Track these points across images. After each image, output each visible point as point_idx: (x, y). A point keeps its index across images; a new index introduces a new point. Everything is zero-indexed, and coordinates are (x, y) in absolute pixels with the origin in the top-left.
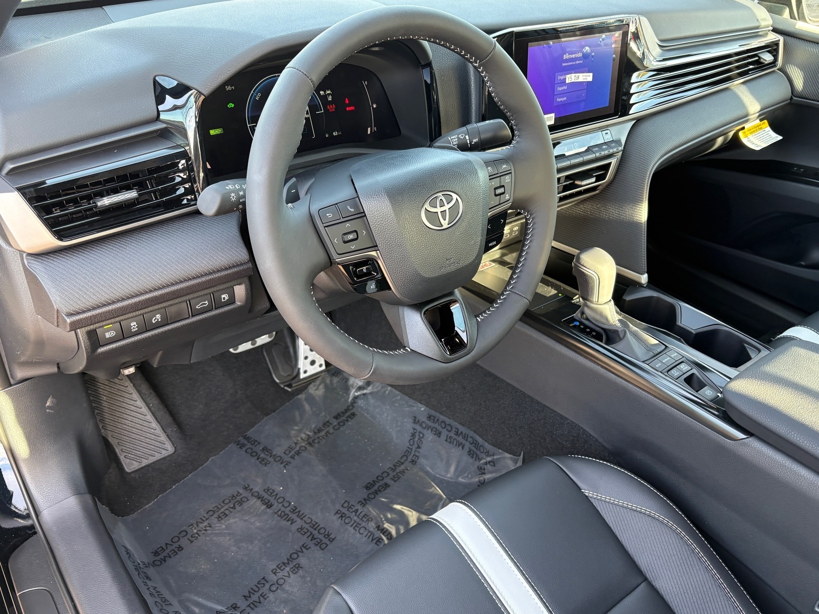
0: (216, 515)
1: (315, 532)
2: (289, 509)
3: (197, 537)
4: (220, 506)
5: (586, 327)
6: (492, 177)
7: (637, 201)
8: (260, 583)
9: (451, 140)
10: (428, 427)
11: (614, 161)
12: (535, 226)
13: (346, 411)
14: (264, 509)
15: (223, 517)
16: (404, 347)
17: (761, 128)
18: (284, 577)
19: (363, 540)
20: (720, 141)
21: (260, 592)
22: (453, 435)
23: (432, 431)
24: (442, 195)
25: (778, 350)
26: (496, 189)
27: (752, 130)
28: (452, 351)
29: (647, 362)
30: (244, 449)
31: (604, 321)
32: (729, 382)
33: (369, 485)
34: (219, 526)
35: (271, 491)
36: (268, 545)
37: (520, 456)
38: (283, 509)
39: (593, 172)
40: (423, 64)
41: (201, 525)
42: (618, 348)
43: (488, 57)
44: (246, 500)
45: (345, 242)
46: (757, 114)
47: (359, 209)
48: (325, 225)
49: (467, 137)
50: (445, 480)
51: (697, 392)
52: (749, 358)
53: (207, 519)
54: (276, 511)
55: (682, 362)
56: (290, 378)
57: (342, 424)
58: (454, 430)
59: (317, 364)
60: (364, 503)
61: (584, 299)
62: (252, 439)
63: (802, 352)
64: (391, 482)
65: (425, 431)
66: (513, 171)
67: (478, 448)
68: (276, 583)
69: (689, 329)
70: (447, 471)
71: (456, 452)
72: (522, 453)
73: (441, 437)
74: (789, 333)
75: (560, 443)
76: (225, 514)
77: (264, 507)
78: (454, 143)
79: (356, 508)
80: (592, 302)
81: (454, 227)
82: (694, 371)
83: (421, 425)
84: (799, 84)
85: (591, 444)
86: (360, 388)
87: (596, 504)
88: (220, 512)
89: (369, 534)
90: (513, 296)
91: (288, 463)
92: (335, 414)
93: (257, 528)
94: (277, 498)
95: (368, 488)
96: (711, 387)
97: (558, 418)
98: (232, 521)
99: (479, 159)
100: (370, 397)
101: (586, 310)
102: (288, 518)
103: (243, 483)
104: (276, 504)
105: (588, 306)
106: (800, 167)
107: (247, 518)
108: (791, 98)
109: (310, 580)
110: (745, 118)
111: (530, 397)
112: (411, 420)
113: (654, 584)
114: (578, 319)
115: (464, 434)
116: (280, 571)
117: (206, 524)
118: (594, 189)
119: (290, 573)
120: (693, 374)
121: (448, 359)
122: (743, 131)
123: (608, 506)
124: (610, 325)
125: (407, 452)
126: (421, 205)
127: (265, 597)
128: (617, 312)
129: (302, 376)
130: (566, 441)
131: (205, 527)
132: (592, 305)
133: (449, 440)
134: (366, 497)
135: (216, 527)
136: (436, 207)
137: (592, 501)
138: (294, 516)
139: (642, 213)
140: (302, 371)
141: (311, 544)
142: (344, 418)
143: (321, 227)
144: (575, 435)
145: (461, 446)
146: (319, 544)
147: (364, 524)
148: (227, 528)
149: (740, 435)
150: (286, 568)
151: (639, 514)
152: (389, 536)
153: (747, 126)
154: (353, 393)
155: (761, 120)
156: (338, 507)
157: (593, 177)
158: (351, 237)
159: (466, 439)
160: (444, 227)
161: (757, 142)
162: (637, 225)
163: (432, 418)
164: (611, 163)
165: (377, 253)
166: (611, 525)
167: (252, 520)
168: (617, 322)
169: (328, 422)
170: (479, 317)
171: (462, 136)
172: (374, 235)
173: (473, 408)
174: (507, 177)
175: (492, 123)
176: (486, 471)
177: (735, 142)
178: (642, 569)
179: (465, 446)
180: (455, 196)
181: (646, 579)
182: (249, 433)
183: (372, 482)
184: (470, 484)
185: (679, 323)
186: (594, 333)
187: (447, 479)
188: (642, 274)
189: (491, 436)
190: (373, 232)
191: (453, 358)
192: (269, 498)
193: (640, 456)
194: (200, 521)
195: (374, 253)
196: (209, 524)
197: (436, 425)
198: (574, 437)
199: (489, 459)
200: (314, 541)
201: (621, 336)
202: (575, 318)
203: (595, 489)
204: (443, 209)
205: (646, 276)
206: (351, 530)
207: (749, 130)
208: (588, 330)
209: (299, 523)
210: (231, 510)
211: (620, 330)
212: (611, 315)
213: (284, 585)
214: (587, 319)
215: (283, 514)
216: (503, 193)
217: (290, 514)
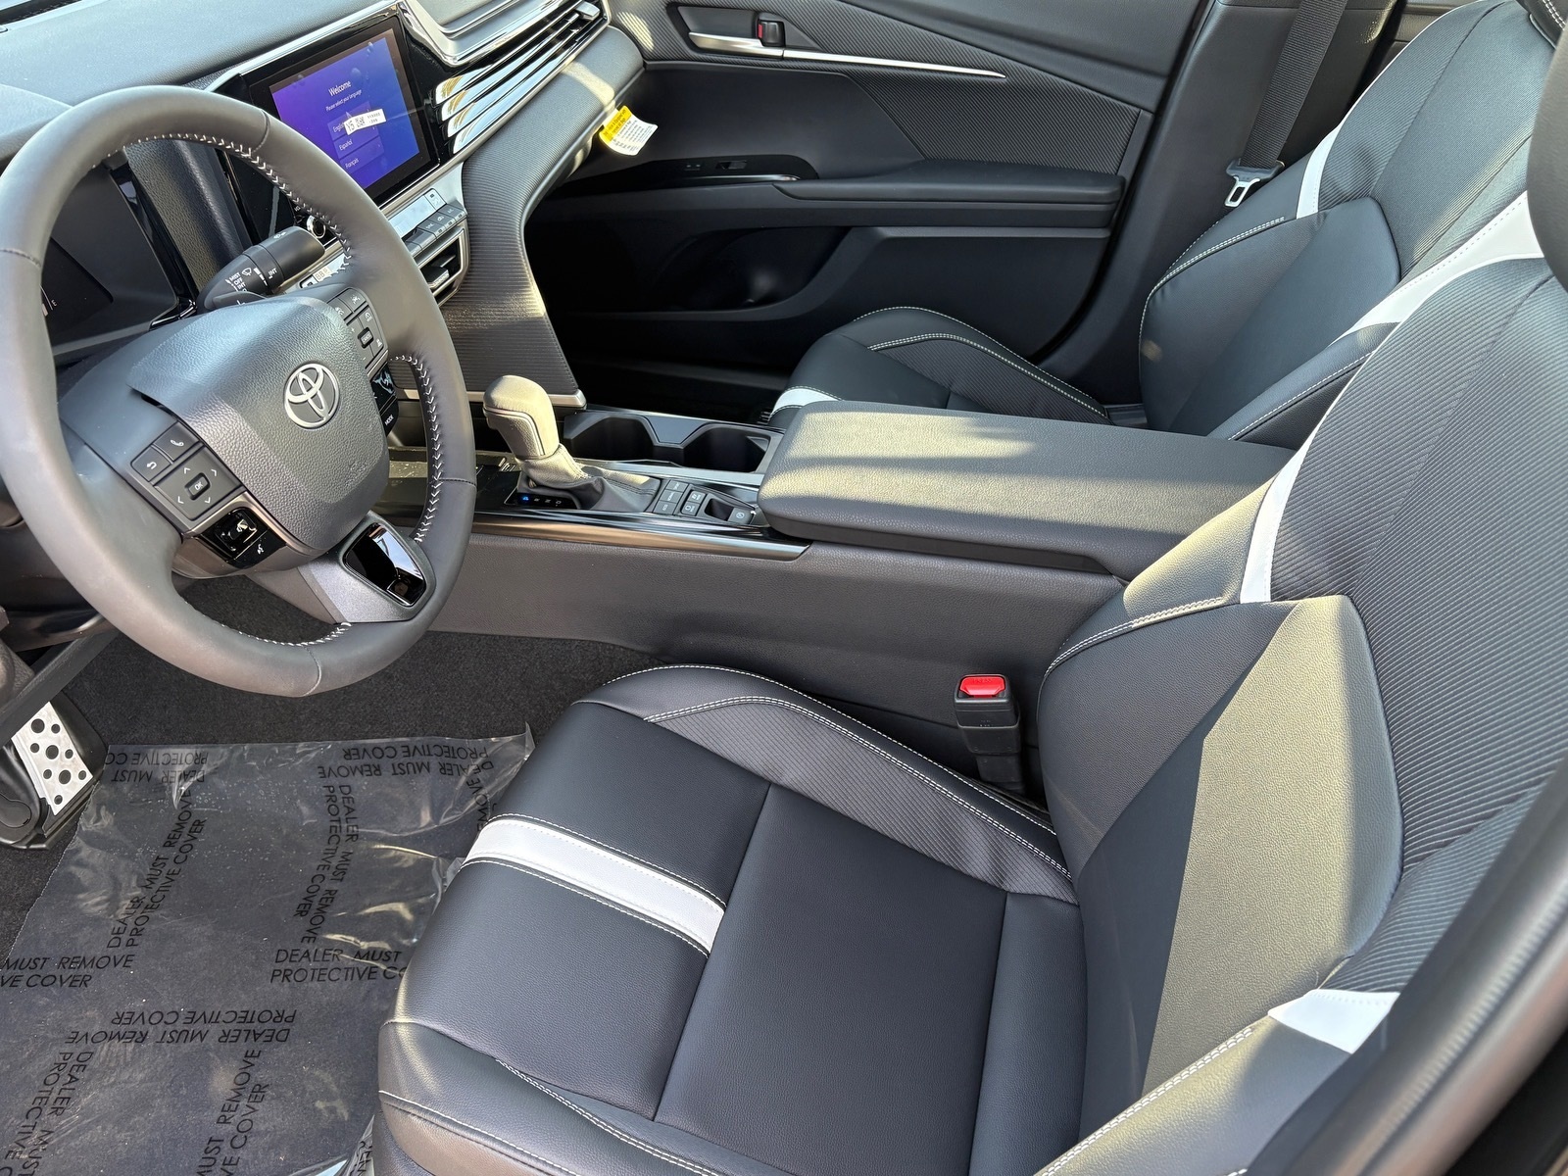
0: (47, 1110)
1: (256, 1026)
2: (181, 1021)
3: (38, 1163)
4: (44, 1094)
5: (543, 498)
6: (349, 320)
7: (519, 286)
8: (208, 1150)
9: (232, 282)
10: (352, 771)
11: (460, 235)
12: (432, 372)
13: (180, 825)
14: (134, 1049)
15: (64, 1105)
16: (338, 625)
17: (624, 120)
18: (246, 1117)
19: (345, 987)
20: (579, 157)
21: (220, 1162)
22: (402, 760)
23: (362, 773)
24: (303, 372)
25: (792, 426)
26: (360, 337)
27: (615, 127)
28: (411, 597)
29: (650, 509)
30: (23, 984)
31: (564, 478)
32: (758, 492)
33: (302, 908)
34: (68, 1122)
35: (126, 1016)
36: (184, 1091)
37: (524, 731)
38: (170, 1028)
39: (437, 262)
40: (114, 168)
41: (29, 1142)
42: (603, 507)
43: (265, 140)
44: (88, 1055)
45: (194, 498)
46: (614, 102)
47: (191, 439)
48: (153, 483)
49: (256, 270)
50: (419, 834)
51: (726, 520)
52: (762, 453)
53: (34, 1127)
54: (159, 1040)
55: (691, 491)
56: (31, 826)
57: (188, 848)
58: (400, 751)
59: (74, 777)
60: (312, 935)
61: (521, 458)
62: (27, 960)
63: (818, 417)
64: (335, 886)
65: (349, 781)
66: (369, 302)
67: (456, 755)
68: (237, 1132)
69: (673, 446)
70: (418, 819)
71: (424, 782)
72: (527, 725)
73: (383, 773)
74: (781, 403)
75: (576, 681)
76: (64, 1098)
77: (131, 1047)
78: (240, 287)
79: (304, 950)
80: (536, 458)
81: (338, 413)
82: (711, 496)
83: (338, 774)
84: (647, 42)
85: (620, 659)
86: (185, 776)
87: (669, 726)
88: (51, 1101)
89: (350, 973)
90: (450, 485)
91: (128, 958)
92: (164, 839)
93: (143, 1081)
94: (146, 1018)
95: (304, 913)
96: (740, 507)
97: (559, 647)
98: (84, 1101)
99: (316, 300)
100: (215, 779)
101: (533, 473)
102: (190, 1035)
103: (61, 1036)
104: (151, 1029)
105: (534, 467)
106: (693, 161)
107: (112, 1080)
108: (645, 64)
109: (295, 1093)
110: (600, 111)
111: (504, 637)
112: (316, 776)
113: (781, 783)
114: (525, 492)
115: (420, 747)
116: (232, 1113)
117: (37, 1133)
118: (449, 289)
119: (252, 1104)
120: (711, 500)
121: (410, 612)
122: (604, 131)
123: (686, 721)
124: (575, 481)
125: (334, 829)
126: (281, 398)
127: (234, 1162)
128: (577, 461)
129: (56, 809)
130: (584, 673)
131: (40, 1138)
132: (539, 462)
133: (400, 771)
134: (308, 926)
135: (62, 1126)
136: (302, 394)
137: (664, 725)
138: (199, 1026)
139: (534, 303)
140: (51, 802)
141: (259, 1045)
142: (185, 837)
143: (147, 487)
144: (594, 658)
145: (424, 770)
146: (272, 1036)
147: (332, 965)
148: (84, 1116)
149: (798, 549)
150: (240, 1103)
151: (728, 709)
152: (384, 956)
153: (605, 123)
154: (178, 789)
155: (619, 109)
156: (269, 968)
157: (441, 271)
158: (199, 486)
159: (427, 753)
160: (325, 420)
161: (627, 142)
162: (535, 322)
163: (352, 752)
164: (458, 240)
165: (245, 497)
166: (701, 743)
167: (125, 1076)
168: (583, 473)
169: (158, 858)
170: (417, 536)
171: (248, 271)
172: (233, 470)
173: (419, 701)
174: (367, 314)
175: (285, 237)
176: (482, 782)
177: (598, 150)
178: (761, 774)
179: (431, 765)
180: (319, 368)
181: (770, 783)
182: (13, 953)
183: (304, 902)
184: (465, 816)
185: (656, 443)
186: (559, 502)
187: (423, 830)
188: (574, 393)
189: (467, 727)
190: (229, 466)
191: (415, 609)
192: (131, 1027)
193: (693, 641)
194: (20, 1137)
195: (239, 499)
196: (43, 1131)
197: (367, 760)
198: (593, 661)
199: (479, 761)
200: (261, 1039)
201: (599, 489)
202: (520, 491)
203: (660, 708)
204: (312, 393)
205: (580, 393)
206: (316, 985)
207: (610, 128)
208: (548, 501)
209: (215, 1031)
210: (72, 1086)
211: (592, 482)
212: (571, 468)
213: (255, 1128)
214: (539, 485)
215: (174, 1035)
216: (372, 340)
217: (188, 1028)
